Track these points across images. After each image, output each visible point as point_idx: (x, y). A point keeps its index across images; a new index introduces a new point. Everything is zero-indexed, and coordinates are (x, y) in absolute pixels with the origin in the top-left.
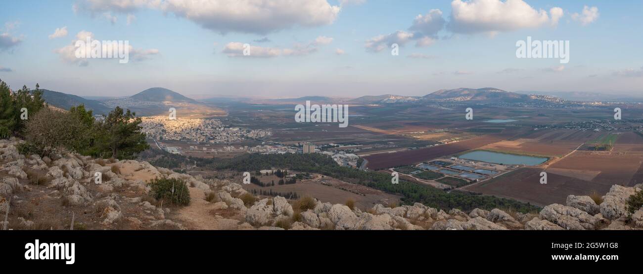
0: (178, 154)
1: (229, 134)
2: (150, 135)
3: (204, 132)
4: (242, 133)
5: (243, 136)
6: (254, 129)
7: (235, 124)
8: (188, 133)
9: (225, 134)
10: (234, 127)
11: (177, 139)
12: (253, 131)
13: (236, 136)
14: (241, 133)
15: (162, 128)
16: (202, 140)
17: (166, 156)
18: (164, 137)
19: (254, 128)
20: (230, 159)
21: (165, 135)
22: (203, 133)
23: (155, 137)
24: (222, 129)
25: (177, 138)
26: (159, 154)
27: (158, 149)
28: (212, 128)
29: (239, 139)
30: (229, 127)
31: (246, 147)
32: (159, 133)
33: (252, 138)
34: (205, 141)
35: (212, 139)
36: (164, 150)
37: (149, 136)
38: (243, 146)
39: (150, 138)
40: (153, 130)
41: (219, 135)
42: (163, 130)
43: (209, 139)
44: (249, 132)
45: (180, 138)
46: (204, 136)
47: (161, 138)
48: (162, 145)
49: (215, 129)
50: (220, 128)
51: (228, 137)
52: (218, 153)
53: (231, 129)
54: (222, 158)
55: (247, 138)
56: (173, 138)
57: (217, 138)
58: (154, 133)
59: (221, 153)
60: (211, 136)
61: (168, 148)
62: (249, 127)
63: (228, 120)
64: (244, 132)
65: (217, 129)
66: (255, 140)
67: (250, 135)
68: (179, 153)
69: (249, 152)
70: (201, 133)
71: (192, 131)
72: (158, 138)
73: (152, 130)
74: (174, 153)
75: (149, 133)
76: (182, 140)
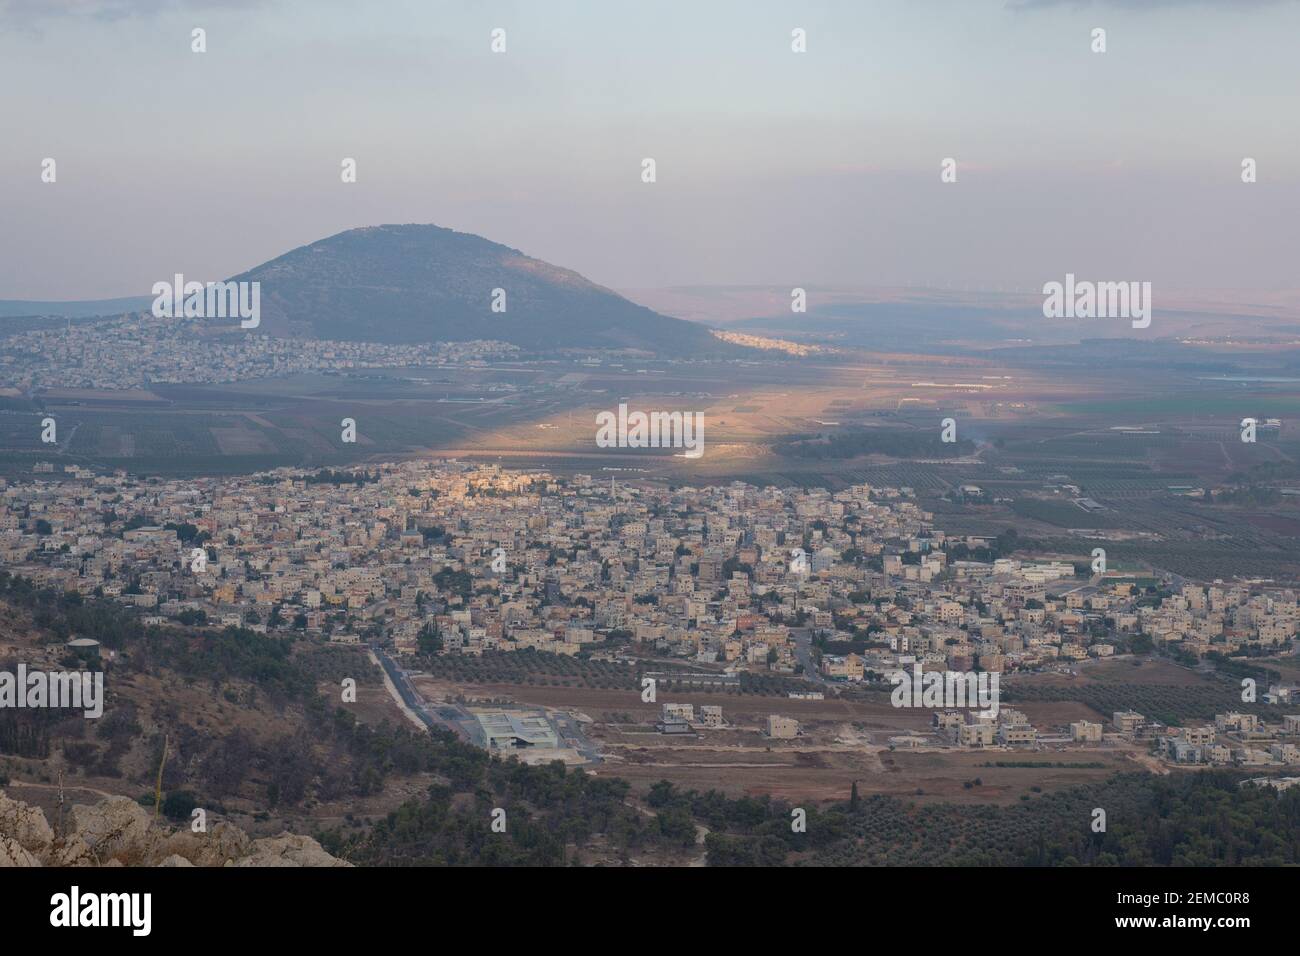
0: (558, 766)
1: (982, 609)
2: (338, 614)
3: (784, 589)
4: (1098, 602)
5: (1100, 628)
6: (1203, 577)
7: (1044, 532)
8: (650, 599)
9: (952, 609)
10: (1032, 550)
11: (560, 648)
12: (1194, 593)
13: (1049, 625)
14: (1087, 607)
15: (439, 556)
16: (761, 651)
17: (469, 784)
18: (450, 635)
19: (1203, 567)
20: (990, 814)
21: (464, 616)
22: (774, 598)
23: (378, 633)
24: (933, 566)
25: (559, 636)
26: (409, 766)
27: (405, 727)
28: (849, 556)
29: (1069, 650)
30: (986, 556)
31: (1128, 719)
32: (409, 594)
33: (1179, 653)
34: (785, 665)
35: (842, 649)
36: (450, 736)
37: (328, 628)
38: (1103, 711)
39: (341, 639)
40: (367, 577)
41: (905, 618)
42: (443, 579)
43: (823, 645)
44: (1156, 596)
45: (587, 636)
46: (776, 620)
47: (429, 641)
48: (437, 693)
49: (876, 563)
50: (911, 559)
51: (975, 634)
52: (887, 758)
53: (1003, 566)
54: (921, 802)
55: (1141, 643)
56: (526, 640)
57: (890, 636)
58: (370, 601)
59: (911, 760)
60: (842, 624)
61: (481, 716)
62: (1156, 555)
63: (986, 500)
64: (1116, 603)
65: (892, 565)
66: (1207, 667)
67: (1168, 623)
68: (569, 757)
69: (1152, 763)
70: (757, 602)
71: (686, 583)
72: (405, 640)
73: (354, 572)
74: (531, 758)
75: (326, 604)
76: (597, 656)
